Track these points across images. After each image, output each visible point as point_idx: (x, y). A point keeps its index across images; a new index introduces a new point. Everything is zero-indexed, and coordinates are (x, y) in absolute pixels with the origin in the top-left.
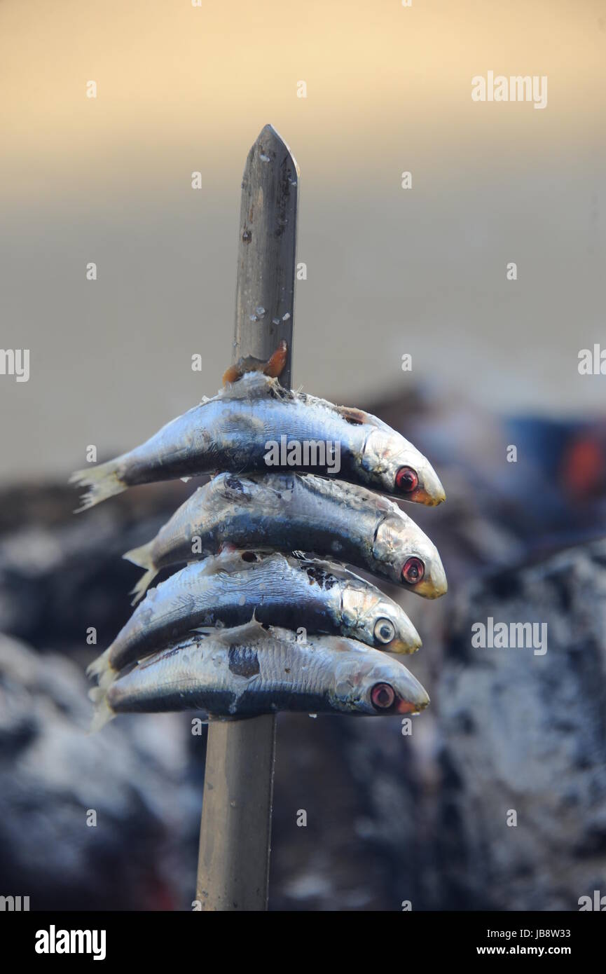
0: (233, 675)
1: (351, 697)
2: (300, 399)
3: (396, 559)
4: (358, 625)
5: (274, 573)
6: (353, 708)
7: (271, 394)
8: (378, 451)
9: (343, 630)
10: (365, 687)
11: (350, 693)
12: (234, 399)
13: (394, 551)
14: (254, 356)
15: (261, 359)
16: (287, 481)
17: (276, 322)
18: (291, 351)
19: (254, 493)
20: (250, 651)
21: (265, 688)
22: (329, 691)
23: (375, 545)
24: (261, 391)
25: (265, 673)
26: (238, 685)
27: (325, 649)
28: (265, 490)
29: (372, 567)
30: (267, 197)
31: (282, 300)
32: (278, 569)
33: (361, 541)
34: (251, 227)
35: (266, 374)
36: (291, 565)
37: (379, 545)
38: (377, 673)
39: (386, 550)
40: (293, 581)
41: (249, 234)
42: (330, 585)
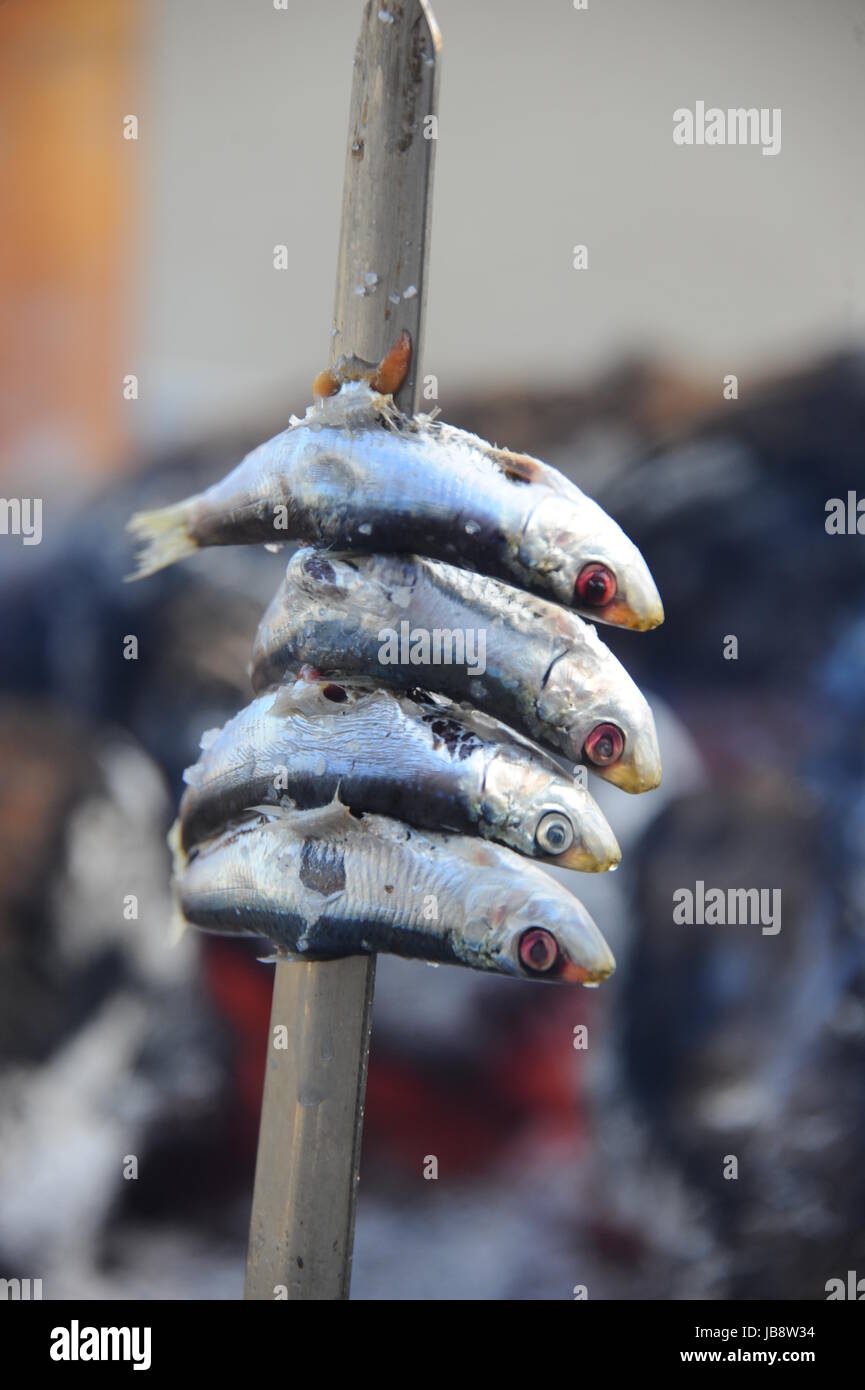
0: (304, 888)
1: (487, 945)
2: (430, 432)
3: (576, 723)
4: (508, 823)
5: (376, 724)
6: (489, 963)
7: (381, 422)
8: (549, 534)
9: (484, 829)
10: (509, 931)
11: (484, 938)
12: (326, 426)
13: (573, 709)
14: (359, 356)
15: (369, 361)
16: (405, 573)
17: (396, 300)
18: (417, 351)
19: (352, 586)
20: (334, 850)
21: (351, 915)
22: (453, 932)
23: (542, 695)
24: (365, 416)
25: (354, 890)
26: (311, 907)
27: (455, 858)
28: (368, 583)
29: (534, 731)
30: (387, 83)
31: (406, 262)
32: (382, 718)
33: (520, 686)
34: (364, 133)
35: (374, 388)
36: (405, 712)
37: (550, 697)
38: (534, 909)
39: (561, 707)
40: (405, 740)
41: (361, 146)
42: (468, 751)
